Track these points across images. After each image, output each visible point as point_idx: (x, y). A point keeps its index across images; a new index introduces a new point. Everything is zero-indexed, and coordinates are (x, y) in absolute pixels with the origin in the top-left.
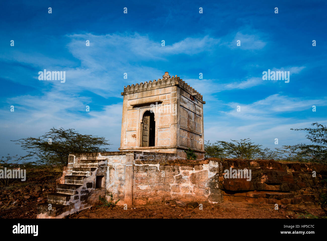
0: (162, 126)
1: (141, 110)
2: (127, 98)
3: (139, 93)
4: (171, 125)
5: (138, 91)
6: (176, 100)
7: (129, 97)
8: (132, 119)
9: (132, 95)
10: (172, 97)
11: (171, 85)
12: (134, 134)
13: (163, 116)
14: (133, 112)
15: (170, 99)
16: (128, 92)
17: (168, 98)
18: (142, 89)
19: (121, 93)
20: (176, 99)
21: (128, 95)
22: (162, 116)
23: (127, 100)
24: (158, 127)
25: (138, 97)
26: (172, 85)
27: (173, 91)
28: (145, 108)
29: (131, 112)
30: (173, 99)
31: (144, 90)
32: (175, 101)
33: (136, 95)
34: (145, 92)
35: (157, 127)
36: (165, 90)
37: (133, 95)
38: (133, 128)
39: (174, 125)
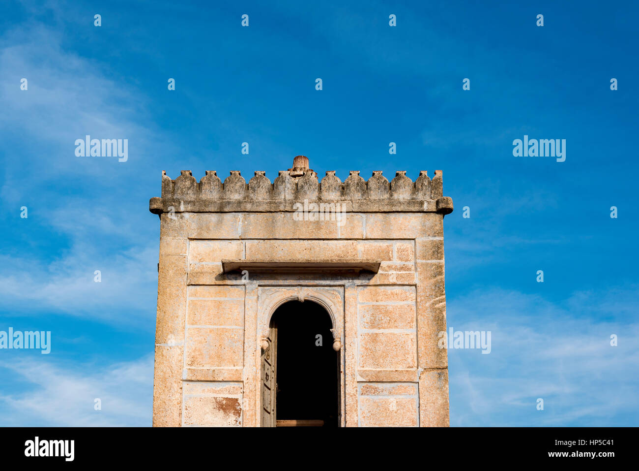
0: (379, 372)
1: (263, 292)
2: (181, 227)
3: (252, 216)
4: (422, 373)
5: (249, 207)
6: (440, 273)
7: (194, 226)
8: (212, 327)
9: (214, 218)
10: (424, 257)
11: (416, 208)
12: (230, 396)
13: (381, 331)
14: (222, 299)
15: (411, 264)
16: (187, 202)
17: (401, 259)
18: (271, 203)
19: (152, 201)
20: (441, 267)
21: (187, 215)
22: (376, 331)
23: (182, 240)
24: (357, 373)
25: (244, 232)
26: (425, 207)
27: (424, 232)
28: (284, 289)
29: (209, 296)
30: (427, 264)
31: (282, 208)
32: (439, 278)
33: (234, 224)
34: (282, 215)
35: (353, 375)
36: (388, 223)
37: (220, 223)
38: (226, 370)
39: (435, 372)
